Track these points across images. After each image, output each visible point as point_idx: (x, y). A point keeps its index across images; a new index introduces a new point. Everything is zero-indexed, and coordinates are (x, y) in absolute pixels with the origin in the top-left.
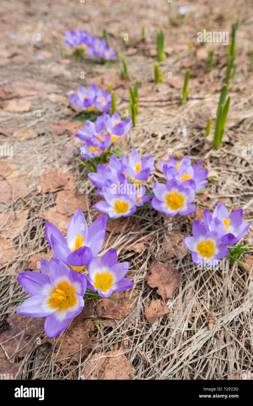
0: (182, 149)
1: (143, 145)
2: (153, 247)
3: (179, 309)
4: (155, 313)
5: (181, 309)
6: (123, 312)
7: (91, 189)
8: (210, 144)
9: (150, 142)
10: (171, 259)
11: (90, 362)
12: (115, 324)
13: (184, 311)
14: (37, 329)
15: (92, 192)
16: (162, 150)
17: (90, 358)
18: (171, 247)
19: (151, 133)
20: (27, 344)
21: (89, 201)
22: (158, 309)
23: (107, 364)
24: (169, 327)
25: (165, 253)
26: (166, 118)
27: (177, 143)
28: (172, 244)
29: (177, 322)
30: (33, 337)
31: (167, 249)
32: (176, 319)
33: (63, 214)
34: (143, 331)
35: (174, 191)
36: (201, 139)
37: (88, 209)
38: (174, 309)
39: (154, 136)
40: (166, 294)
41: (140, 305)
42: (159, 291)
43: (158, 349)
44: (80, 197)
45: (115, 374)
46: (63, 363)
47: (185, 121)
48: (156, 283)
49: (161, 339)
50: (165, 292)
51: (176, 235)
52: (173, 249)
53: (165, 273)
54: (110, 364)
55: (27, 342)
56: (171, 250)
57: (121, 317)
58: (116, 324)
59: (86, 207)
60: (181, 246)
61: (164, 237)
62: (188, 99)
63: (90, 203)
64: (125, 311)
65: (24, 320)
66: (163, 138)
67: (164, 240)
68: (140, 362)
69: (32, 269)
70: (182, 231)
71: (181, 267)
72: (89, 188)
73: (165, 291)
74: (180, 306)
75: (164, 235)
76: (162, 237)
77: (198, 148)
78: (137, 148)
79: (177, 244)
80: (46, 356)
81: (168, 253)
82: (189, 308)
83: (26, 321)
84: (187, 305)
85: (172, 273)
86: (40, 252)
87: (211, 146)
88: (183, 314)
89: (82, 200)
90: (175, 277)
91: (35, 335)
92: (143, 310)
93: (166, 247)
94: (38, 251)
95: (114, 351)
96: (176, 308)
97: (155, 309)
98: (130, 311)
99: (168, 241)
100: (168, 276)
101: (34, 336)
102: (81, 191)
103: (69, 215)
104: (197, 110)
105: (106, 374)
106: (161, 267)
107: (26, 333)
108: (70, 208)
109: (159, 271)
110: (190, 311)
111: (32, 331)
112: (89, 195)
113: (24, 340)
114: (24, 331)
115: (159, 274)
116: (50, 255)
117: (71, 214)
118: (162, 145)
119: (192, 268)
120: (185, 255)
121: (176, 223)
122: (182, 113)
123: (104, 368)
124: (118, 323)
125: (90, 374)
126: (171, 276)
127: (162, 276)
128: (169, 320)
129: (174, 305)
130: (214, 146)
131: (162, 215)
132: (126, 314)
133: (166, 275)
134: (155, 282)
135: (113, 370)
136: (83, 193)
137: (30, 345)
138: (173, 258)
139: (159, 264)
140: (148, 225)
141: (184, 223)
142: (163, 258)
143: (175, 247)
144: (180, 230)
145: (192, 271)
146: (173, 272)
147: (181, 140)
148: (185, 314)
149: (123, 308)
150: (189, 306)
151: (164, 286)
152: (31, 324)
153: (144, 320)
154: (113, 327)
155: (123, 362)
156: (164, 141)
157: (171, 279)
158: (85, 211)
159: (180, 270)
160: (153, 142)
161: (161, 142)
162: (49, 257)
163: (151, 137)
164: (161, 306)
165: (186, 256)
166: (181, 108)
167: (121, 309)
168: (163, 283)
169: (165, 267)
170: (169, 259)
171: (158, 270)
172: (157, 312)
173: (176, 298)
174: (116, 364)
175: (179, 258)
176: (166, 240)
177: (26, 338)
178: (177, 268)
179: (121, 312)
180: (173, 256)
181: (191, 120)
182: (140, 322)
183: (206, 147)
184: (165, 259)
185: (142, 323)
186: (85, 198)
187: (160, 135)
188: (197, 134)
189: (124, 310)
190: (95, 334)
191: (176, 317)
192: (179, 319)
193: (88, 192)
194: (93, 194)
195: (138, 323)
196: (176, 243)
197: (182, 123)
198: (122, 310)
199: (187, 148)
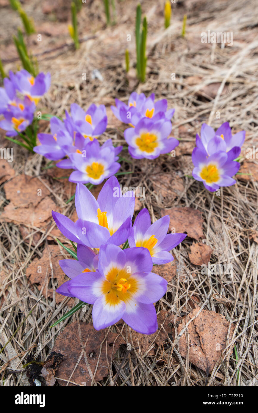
0: (107, 94)
1: (64, 102)
2: (149, 198)
3: (218, 241)
4: (200, 256)
5: (219, 240)
6: (169, 272)
7: (38, 167)
8: (134, 79)
9: (71, 96)
10: (175, 201)
11: (180, 336)
12: (170, 287)
13: (223, 240)
14: (97, 339)
15: (41, 170)
16: (89, 101)
17: (178, 332)
18: (166, 190)
19: (66, 86)
20: (98, 362)
21: (46, 182)
22: (200, 251)
23: (195, 327)
24: (221, 262)
25: (164, 198)
26: (68, 67)
27: (98, 89)
28: (165, 187)
29: (225, 253)
30: (101, 350)
31: (163, 193)
32: (221, 251)
33: (26, 208)
34: (201, 278)
35: (143, 132)
36: (121, 78)
37: (51, 191)
38: (212, 244)
39: (71, 88)
40: (197, 234)
41: (180, 258)
42: (189, 235)
43: (227, 286)
44: (32, 181)
45: (211, 332)
46: (151, 354)
47: (92, 65)
48: (181, 229)
49: (223, 276)
50: (195, 233)
51: (162, 177)
52: (169, 191)
53: (180, 216)
54: (199, 326)
55: (97, 359)
56: (168, 193)
57: (171, 278)
58: (172, 287)
59: (47, 189)
60: (174, 185)
61: (152, 184)
62: (81, 42)
63: (48, 183)
64: (171, 269)
65: (73, 339)
66: (81, 88)
67: (154, 186)
68: (220, 307)
69: (37, 282)
70: (165, 171)
71: (190, 204)
72: (35, 168)
73: (195, 231)
74: (215, 239)
75: (151, 182)
76: (150, 184)
77: (123, 88)
78: (60, 107)
79: (170, 185)
80: (127, 360)
81: (167, 197)
82: (226, 235)
83: (76, 340)
84: (222, 234)
85: (186, 213)
86: (32, 259)
87: (137, 81)
88: (224, 243)
89: (37, 183)
90: (193, 214)
91: (101, 346)
92: (185, 260)
93: (161, 193)
94: (28, 259)
95: (192, 313)
96: (214, 242)
97: (197, 253)
98: (175, 267)
99: (158, 185)
100: (185, 217)
101: (101, 348)
102: (29, 173)
103: (35, 204)
104: (99, 49)
105: (204, 337)
106: (172, 212)
107: (87, 351)
108: (29, 198)
109: (174, 217)
110: (230, 238)
111: (92, 346)
112: (40, 175)
113: (90, 359)
114: (83, 351)
115: (175, 219)
116: (47, 257)
117: (37, 203)
118: (85, 96)
119: (200, 200)
120: (185, 191)
121: (154, 166)
122: (83, 57)
123: (197, 333)
124: (172, 285)
125: (189, 347)
126: (187, 216)
127: (179, 220)
128: (216, 256)
129: (210, 241)
130: (140, 80)
131: (134, 165)
132: (174, 272)
133: (183, 217)
134: (178, 228)
135: (205, 329)
136: (31, 175)
137: (103, 360)
138: (176, 200)
139: (167, 211)
140: (126, 180)
141: (162, 163)
142: (167, 203)
143: (170, 188)
144: (162, 171)
145: (201, 202)
146: (187, 211)
147: (101, 85)
148: (226, 242)
149: (166, 268)
150: (224, 233)
151: (191, 228)
152: (84, 339)
153: (193, 268)
154: (170, 292)
155: (209, 316)
156: (84, 91)
157: (190, 218)
158: (48, 193)
159: (192, 206)
160: (74, 95)
161: (82, 94)
162: (48, 259)
163: (68, 91)
164: (200, 247)
165: (187, 191)
166: (78, 53)
167: (164, 270)
168: (186, 226)
169: (176, 211)
170: (173, 202)
171: (172, 216)
172: (201, 254)
173: (208, 233)
174: (203, 323)
175: (181, 196)
176: (156, 185)
177: (91, 356)
178: (188, 205)
179: (167, 273)
180: (174, 198)
181: (99, 61)
182: (192, 272)
183: (132, 84)
184: (169, 203)
185: (195, 271)
186: (38, 179)
187: (77, 87)
188: (113, 73)
189: (168, 269)
190: (159, 308)
191: (220, 249)
192: (225, 250)
193: (37, 172)
194: (44, 172)
195: (192, 274)
196: (167, 184)
197: (90, 68)
198: (166, 270)
199: (111, 92)
